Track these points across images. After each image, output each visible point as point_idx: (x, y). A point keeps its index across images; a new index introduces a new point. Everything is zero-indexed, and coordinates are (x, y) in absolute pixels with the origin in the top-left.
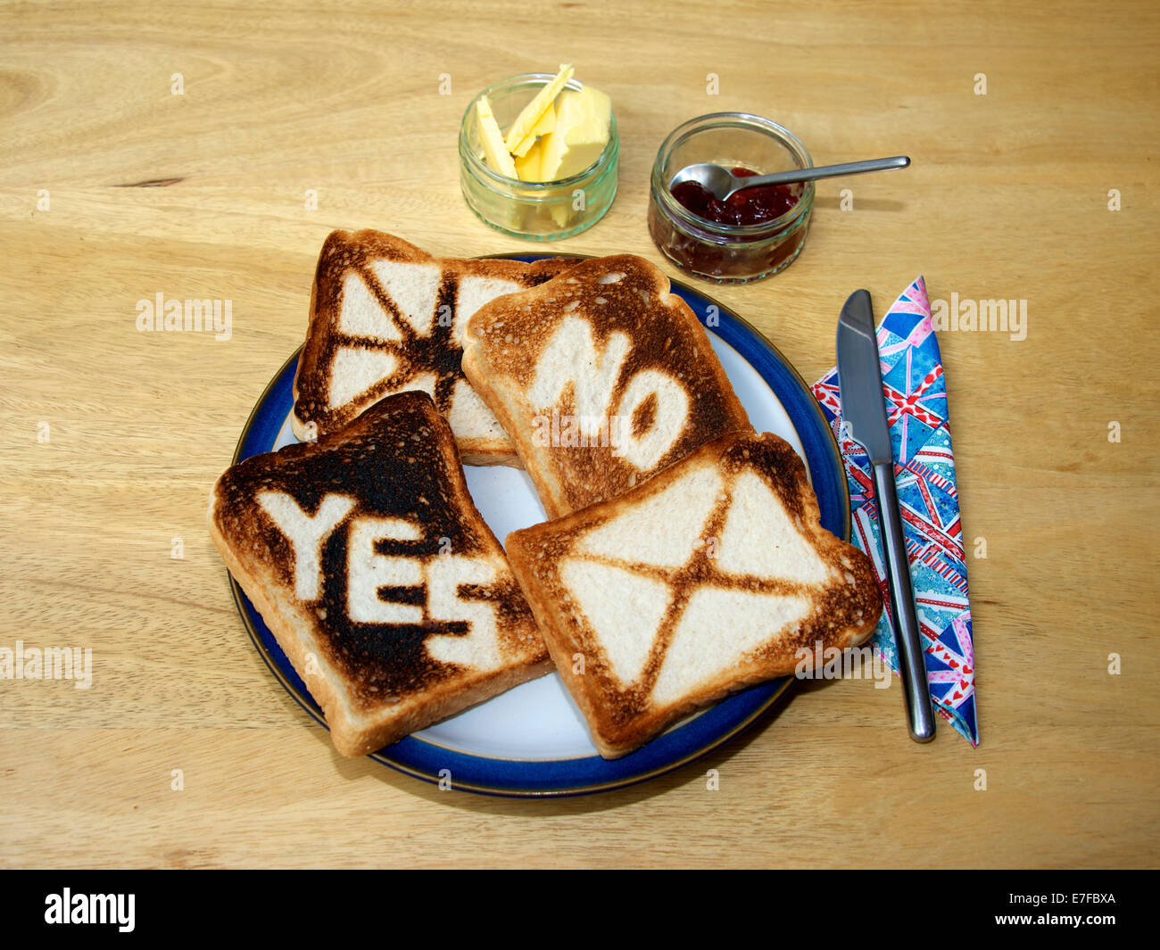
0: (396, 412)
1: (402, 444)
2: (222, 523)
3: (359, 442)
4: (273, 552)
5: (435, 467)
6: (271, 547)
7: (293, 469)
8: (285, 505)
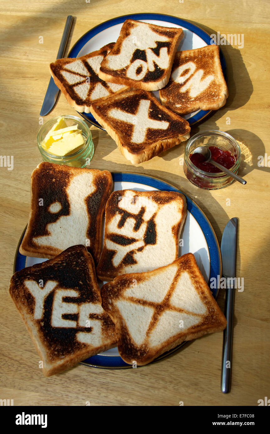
0: (73, 252)
1: (75, 263)
2: (12, 292)
3: (60, 262)
4: (28, 302)
5: (85, 271)
6: (27, 300)
7: (38, 272)
8: (33, 285)
